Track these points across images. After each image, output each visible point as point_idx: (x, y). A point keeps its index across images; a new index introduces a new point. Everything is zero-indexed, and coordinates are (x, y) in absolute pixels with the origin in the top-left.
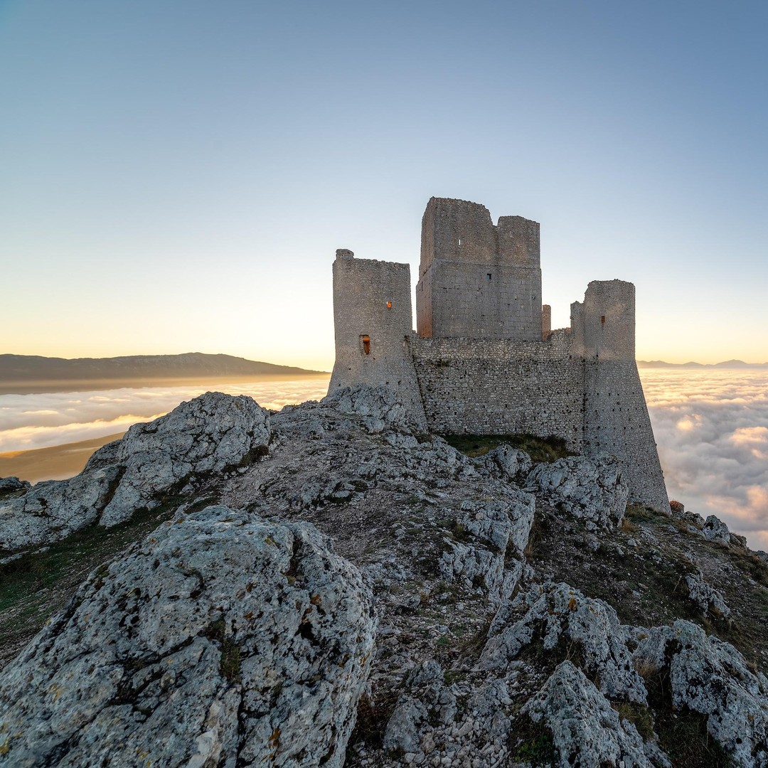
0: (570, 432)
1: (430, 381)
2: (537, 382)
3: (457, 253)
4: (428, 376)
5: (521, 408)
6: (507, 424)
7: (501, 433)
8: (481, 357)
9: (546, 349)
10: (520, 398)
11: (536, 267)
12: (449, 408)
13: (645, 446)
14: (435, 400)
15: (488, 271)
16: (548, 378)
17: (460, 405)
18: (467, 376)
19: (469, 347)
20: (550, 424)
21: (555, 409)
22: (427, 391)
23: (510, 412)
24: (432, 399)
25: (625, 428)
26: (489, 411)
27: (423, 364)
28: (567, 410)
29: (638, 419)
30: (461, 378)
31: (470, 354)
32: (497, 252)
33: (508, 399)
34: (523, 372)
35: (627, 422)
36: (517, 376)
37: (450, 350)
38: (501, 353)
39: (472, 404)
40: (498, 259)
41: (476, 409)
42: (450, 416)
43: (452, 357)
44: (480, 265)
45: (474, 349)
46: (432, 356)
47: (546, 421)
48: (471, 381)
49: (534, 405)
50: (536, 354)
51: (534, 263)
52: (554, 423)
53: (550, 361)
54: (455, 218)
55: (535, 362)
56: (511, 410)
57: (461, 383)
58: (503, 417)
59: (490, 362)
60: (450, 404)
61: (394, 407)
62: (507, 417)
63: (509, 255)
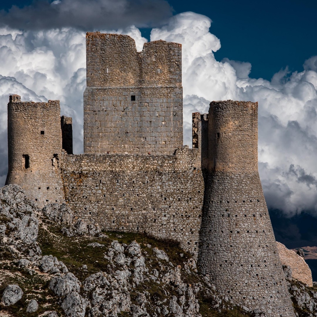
0: (187, 234)
1: (73, 188)
2: (160, 190)
3: (105, 80)
4: (71, 184)
5: (144, 212)
6: (131, 224)
7: (125, 231)
8: (114, 169)
9: (171, 162)
10: (145, 203)
11: (177, 85)
12: (86, 209)
13: (252, 250)
14: (76, 202)
15: (132, 93)
16: (170, 187)
17: (94, 207)
18: (101, 184)
19: (104, 161)
20: (168, 226)
21: (174, 214)
22: (70, 195)
23: (135, 215)
24: (73, 201)
25: (231, 232)
26: (117, 212)
27: (68, 175)
28: (186, 216)
29: (246, 224)
30: (97, 186)
31: (105, 168)
32: (140, 76)
33: (133, 204)
34: (149, 182)
35: (234, 226)
36: (143, 185)
37: (90, 164)
38: (131, 166)
39: (104, 206)
40: (141, 81)
41: (106, 211)
42: (86, 215)
43: (91, 169)
44: (125, 89)
45: (108, 163)
46: (75, 169)
47: (165, 223)
48: (104, 189)
49: (156, 209)
50: (161, 166)
51: (176, 82)
52: (172, 225)
53: (174, 172)
54: (104, 50)
55: (160, 174)
56: (136, 213)
57: (97, 190)
58: (128, 218)
59: (121, 174)
60: (87, 206)
61: (19, 193)
62: (131, 218)
63: (151, 77)
